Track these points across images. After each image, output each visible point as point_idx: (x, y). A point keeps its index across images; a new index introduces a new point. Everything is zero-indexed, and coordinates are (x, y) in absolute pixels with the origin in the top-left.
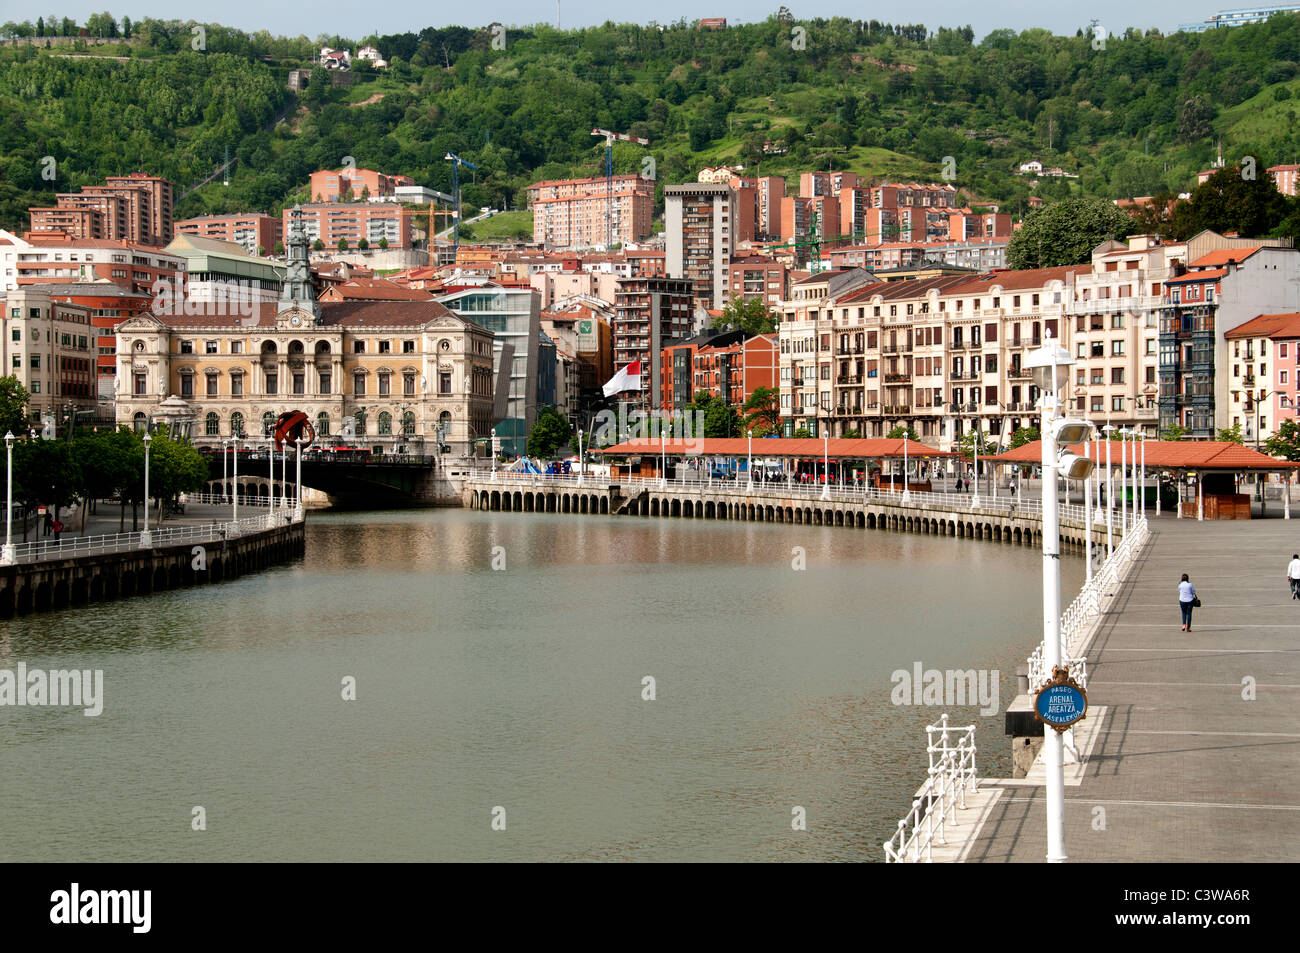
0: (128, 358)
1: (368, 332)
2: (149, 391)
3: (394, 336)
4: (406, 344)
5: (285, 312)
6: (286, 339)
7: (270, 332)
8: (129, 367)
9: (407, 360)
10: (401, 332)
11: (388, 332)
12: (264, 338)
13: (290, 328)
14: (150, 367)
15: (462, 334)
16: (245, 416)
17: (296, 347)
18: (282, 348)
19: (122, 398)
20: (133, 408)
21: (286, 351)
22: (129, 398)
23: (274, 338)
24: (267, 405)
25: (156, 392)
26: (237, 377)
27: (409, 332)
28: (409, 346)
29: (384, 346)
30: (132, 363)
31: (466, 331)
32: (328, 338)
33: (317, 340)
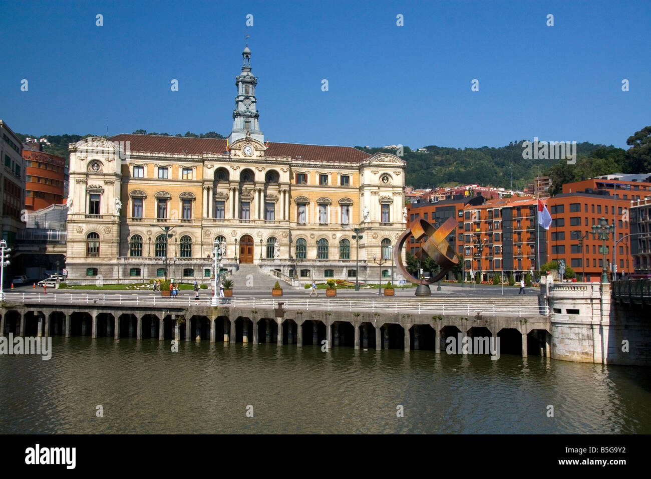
0: (82, 177)
1: (310, 166)
2: (103, 211)
3: (333, 170)
4: (342, 177)
5: (239, 141)
6: (238, 167)
7: (224, 160)
8: (83, 187)
9: (343, 193)
10: (340, 167)
11: (328, 167)
12: (218, 165)
13: (242, 157)
14: (105, 187)
15: (401, 170)
16: (194, 240)
17: (247, 175)
18: (235, 175)
19: (75, 218)
20: (86, 228)
21: (238, 178)
22: (82, 218)
23: (227, 166)
24: (219, 229)
25: (111, 212)
26: (187, 201)
27: (346, 168)
28: (345, 179)
29: (323, 178)
30: (86, 183)
31: (404, 168)
32: (277, 168)
33: (268, 169)
